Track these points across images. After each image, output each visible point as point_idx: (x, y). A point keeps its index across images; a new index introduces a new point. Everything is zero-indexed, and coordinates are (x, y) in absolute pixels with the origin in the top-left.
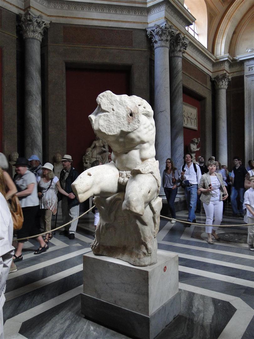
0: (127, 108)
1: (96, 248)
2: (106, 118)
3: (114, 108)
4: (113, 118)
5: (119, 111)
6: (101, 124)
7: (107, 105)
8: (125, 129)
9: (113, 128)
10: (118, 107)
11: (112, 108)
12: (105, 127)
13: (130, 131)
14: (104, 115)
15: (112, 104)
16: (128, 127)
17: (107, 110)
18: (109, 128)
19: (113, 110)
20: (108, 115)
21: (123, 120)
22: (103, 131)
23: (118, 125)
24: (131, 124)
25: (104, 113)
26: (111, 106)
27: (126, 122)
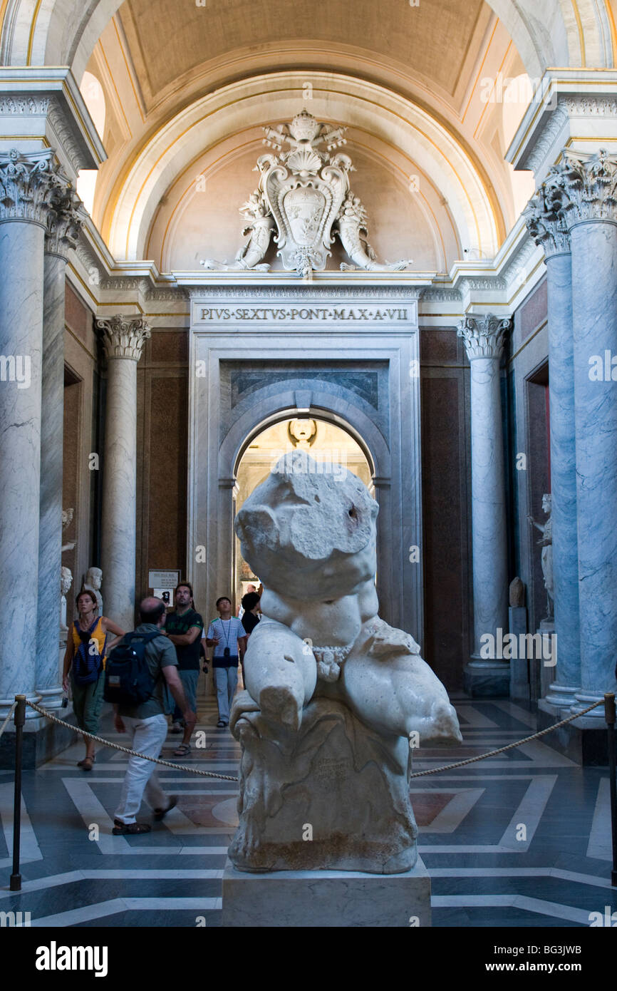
0: (345, 497)
1: (255, 854)
2: (303, 518)
3: (319, 495)
4: (318, 520)
5: (329, 503)
6: (295, 532)
7: (304, 487)
8: (343, 547)
9: (318, 543)
10: (325, 493)
11: (315, 493)
12: (303, 540)
13: (352, 551)
14: (301, 511)
15: (315, 486)
16: (349, 542)
17: (307, 499)
18: (311, 542)
19: (317, 499)
20: (308, 510)
21: (337, 526)
22: (299, 549)
23: (329, 538)
24: (354, 535)
25: (299, 507)
26: (312, 490)
27: (344, 531)
